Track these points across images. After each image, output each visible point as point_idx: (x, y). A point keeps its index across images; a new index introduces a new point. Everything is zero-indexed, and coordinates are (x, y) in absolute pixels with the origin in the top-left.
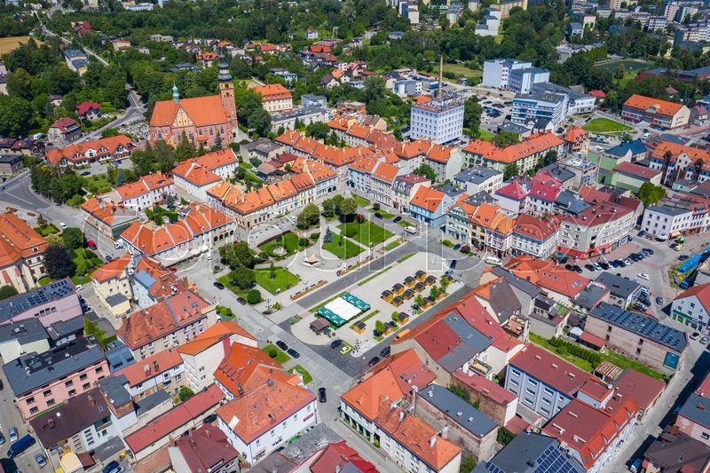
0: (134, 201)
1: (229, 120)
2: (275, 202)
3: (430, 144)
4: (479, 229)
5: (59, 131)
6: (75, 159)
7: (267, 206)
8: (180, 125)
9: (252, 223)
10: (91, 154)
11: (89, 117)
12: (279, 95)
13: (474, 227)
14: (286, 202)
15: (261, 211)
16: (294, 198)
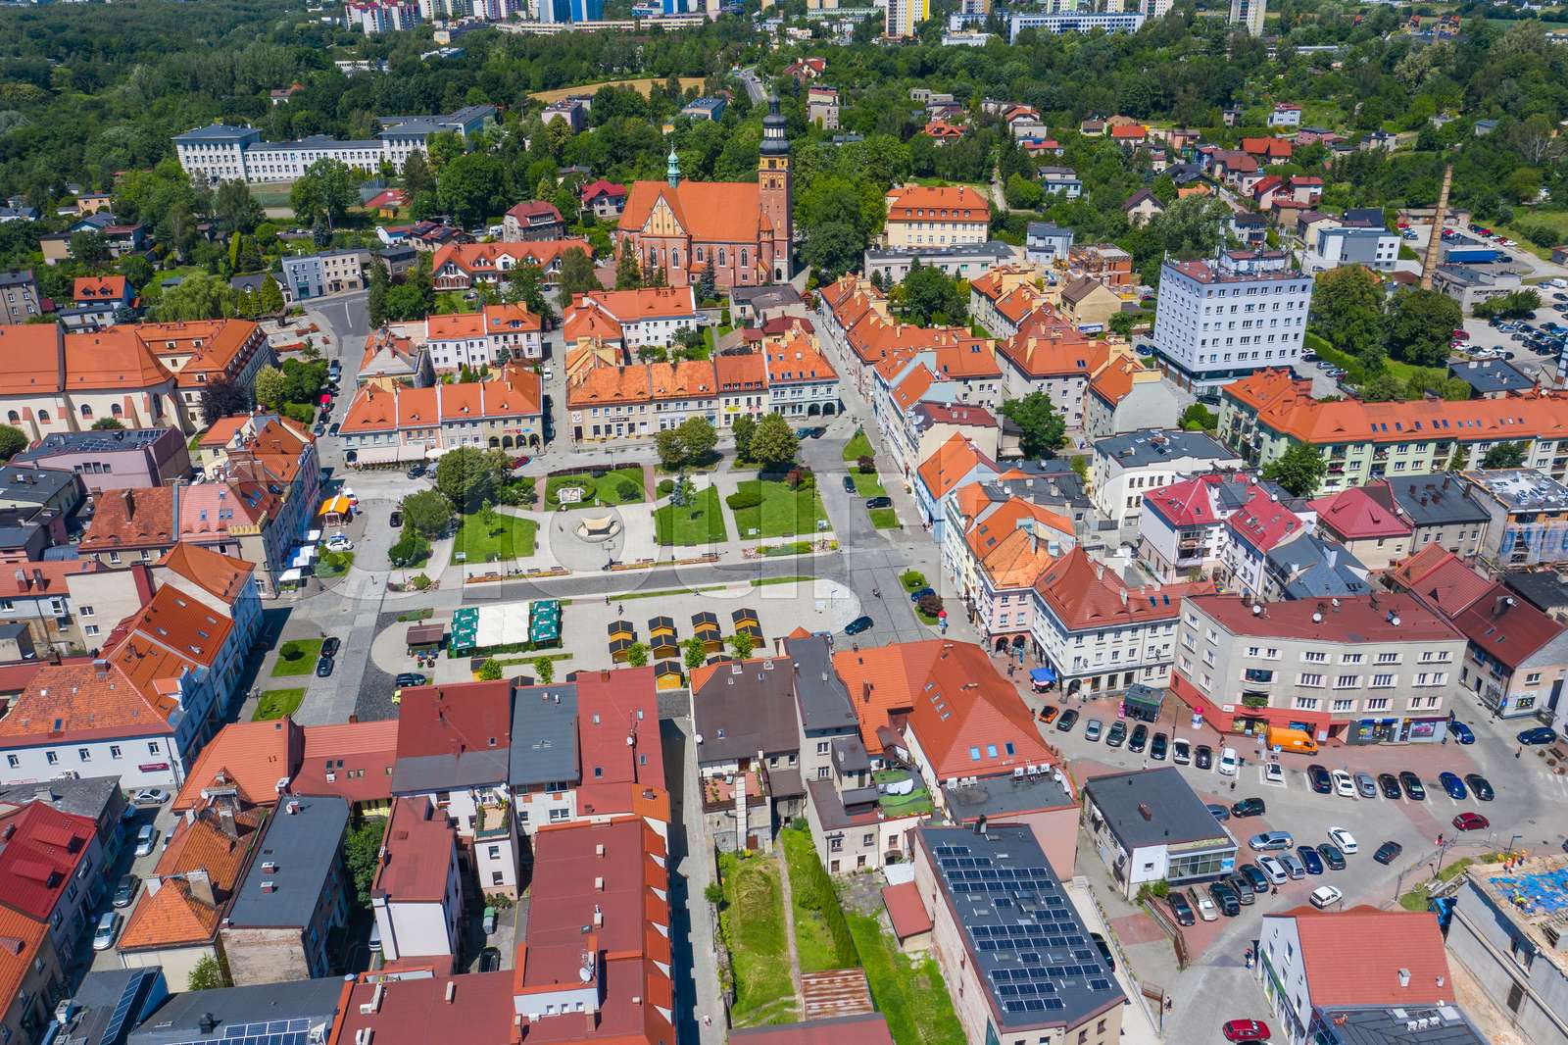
0: (451, 346)
1: (766, 238)
2: (651, 400)
5: (516, 223)
6: (477, 268)
7: (630, 404)
8: (658, 232)
9: (588, 433)
10: (505, 264)
11: (597, 208)
12: (956, 211)
14: (681, 407)
15: (612, 412)
16: (705, 403)
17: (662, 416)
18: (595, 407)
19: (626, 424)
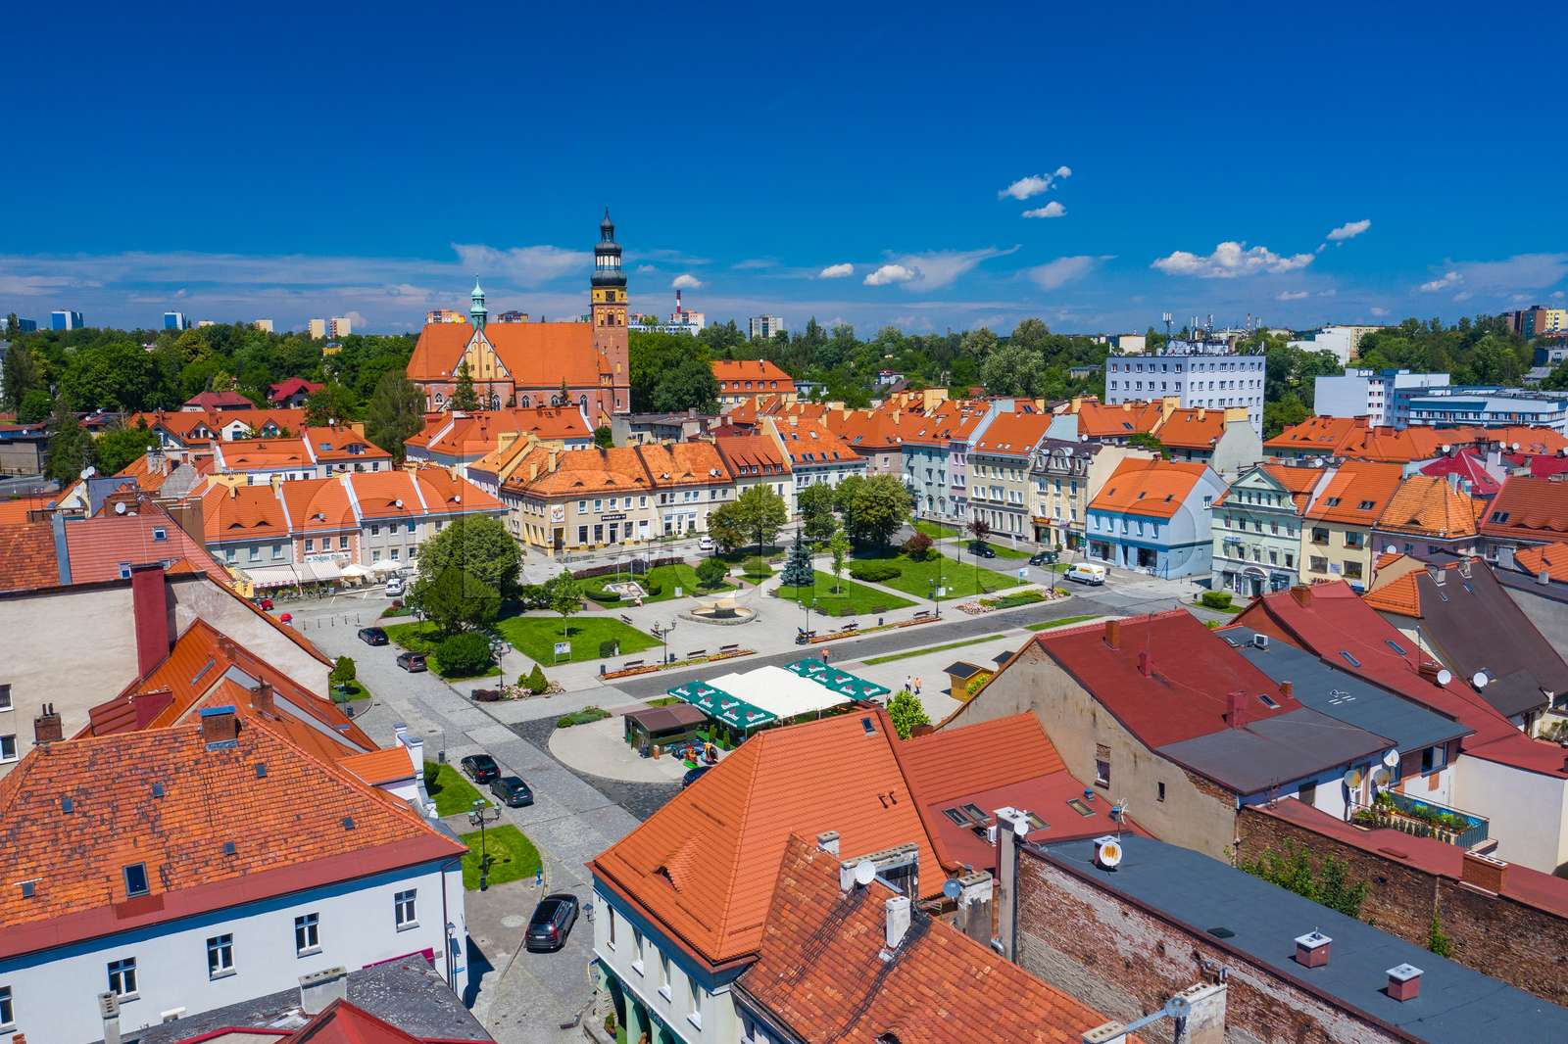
1: (606, 382)
2: (654, 488)
3: (1160, 410)
4: (1338, 538)
7: (627, 494)
9: (571, 538)
10: (235, 435)
13: (1320, 537)
14: (691, 499)
15: (605, 506)
16: (719, 492)
17: (667, 511)
18: (582, 499)
19: (621, 524)
